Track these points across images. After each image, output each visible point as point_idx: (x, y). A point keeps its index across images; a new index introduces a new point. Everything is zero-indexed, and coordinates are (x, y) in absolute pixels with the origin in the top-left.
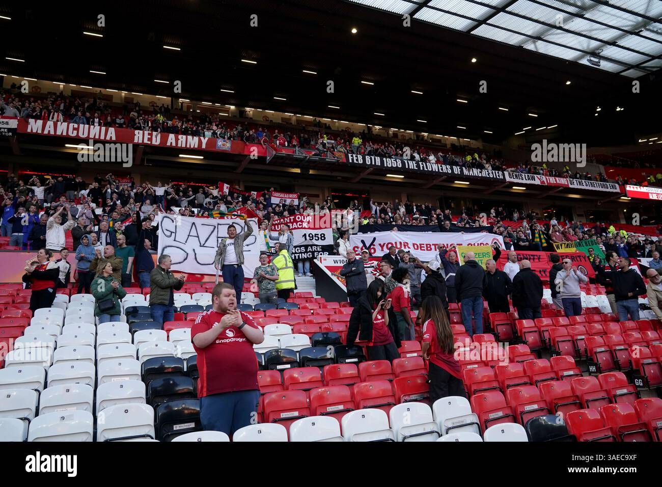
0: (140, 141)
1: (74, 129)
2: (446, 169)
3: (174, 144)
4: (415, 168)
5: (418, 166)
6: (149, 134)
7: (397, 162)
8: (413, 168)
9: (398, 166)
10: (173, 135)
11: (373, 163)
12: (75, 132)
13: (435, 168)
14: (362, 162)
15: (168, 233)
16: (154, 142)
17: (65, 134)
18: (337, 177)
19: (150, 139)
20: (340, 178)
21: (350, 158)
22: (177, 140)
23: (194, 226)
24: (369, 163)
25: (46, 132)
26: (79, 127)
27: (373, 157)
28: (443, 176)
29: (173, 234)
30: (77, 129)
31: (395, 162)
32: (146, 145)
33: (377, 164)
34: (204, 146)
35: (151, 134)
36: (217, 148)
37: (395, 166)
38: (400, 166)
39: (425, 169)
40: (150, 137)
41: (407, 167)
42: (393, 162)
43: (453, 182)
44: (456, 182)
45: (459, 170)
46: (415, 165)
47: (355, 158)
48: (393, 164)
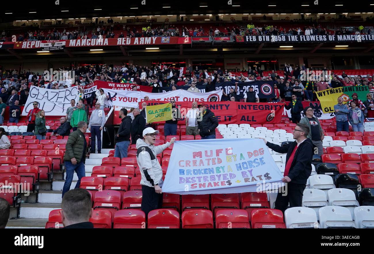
0: (120, 44)
1: (89, 42)
2: (322, 38)
3: (138, 44)
4: (296, 40)
5: (299, 38)
6: (125, 39)
7: (282, 38)
8: (294, 40)
9: (283, 40)
10: (137, 38)
11: (264, 40)
12: (90, 43)
13: (313, 38)
14: (255, 40)
15: (34, 96)
16: (127, 44)
17: (85, 45)
18: (244, 51)
19: (125, 42)
20: (246, 52)
21: (247, 38)
22: (139, 41)
23: (47, 92)
24: (261, 40)
25: (77, 45)
26: (91, 40)
27: (264, 36)
28: (320, 44)
29: (37, 96)
30: (90, 42)
31: (281, 38)
32: (123, 46)
33: (267, 40)
34: (154, 43)
35: (126, 39)
36: (162, 42)
37: (281, 40)
38: (285, 40)
39: (305, 40)
40: (125, 41)
41: (290, 40)
42: (279, 37)
43: (334, 47)
44: (336, 46)
45: (334, 38)
46: (296, 38)
47: (251, 38)
48: (279, 39)
